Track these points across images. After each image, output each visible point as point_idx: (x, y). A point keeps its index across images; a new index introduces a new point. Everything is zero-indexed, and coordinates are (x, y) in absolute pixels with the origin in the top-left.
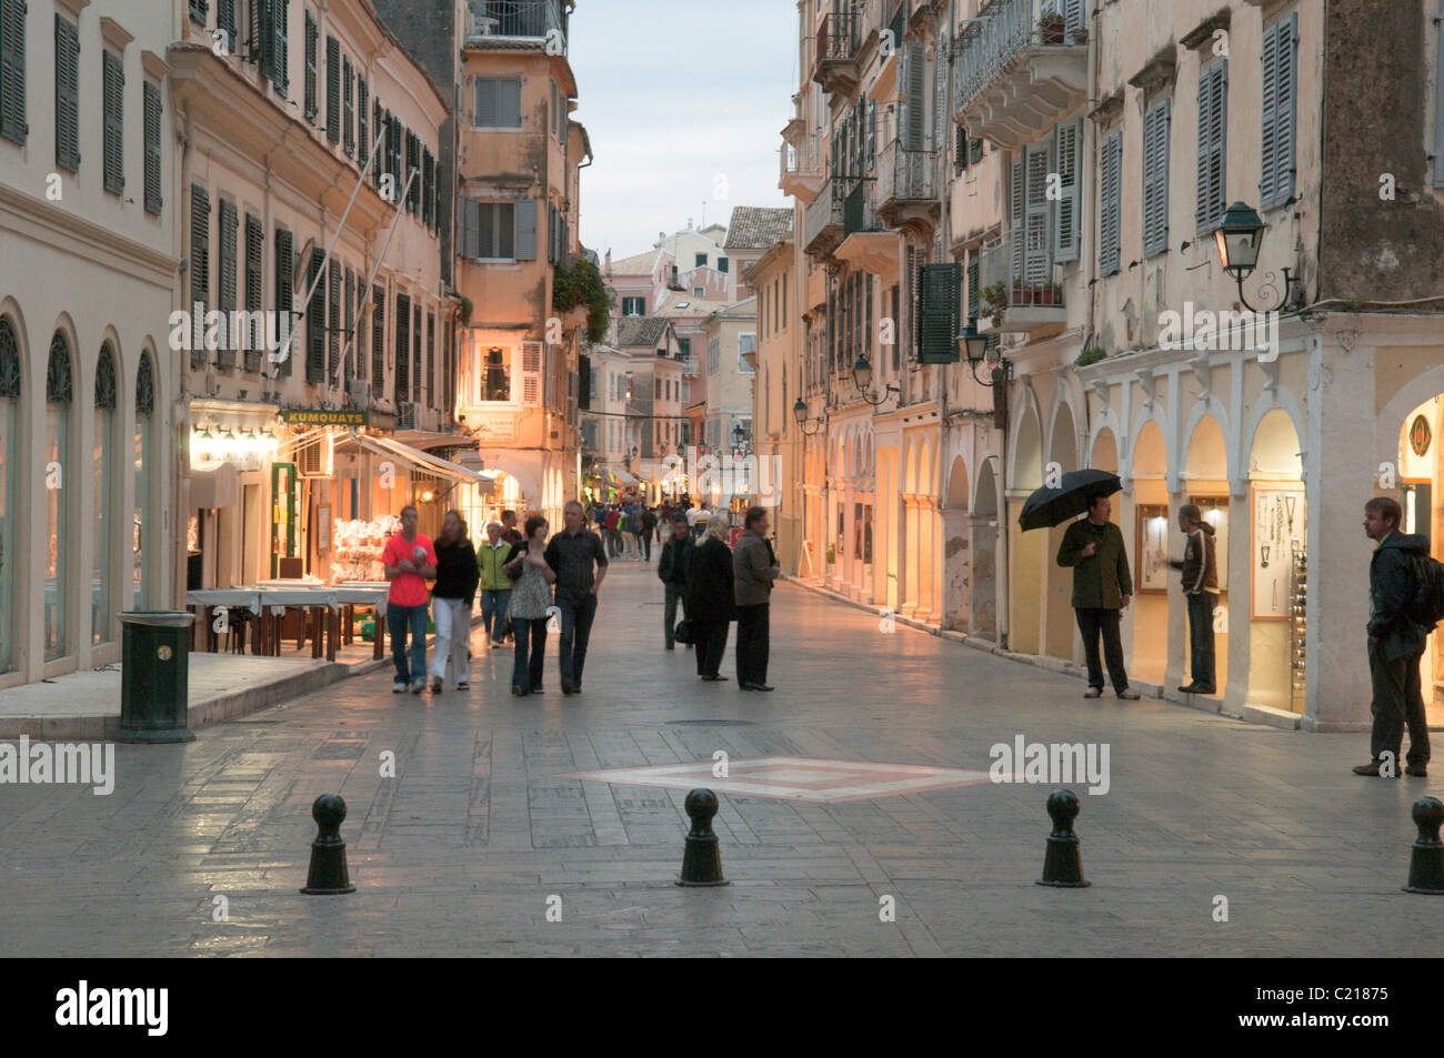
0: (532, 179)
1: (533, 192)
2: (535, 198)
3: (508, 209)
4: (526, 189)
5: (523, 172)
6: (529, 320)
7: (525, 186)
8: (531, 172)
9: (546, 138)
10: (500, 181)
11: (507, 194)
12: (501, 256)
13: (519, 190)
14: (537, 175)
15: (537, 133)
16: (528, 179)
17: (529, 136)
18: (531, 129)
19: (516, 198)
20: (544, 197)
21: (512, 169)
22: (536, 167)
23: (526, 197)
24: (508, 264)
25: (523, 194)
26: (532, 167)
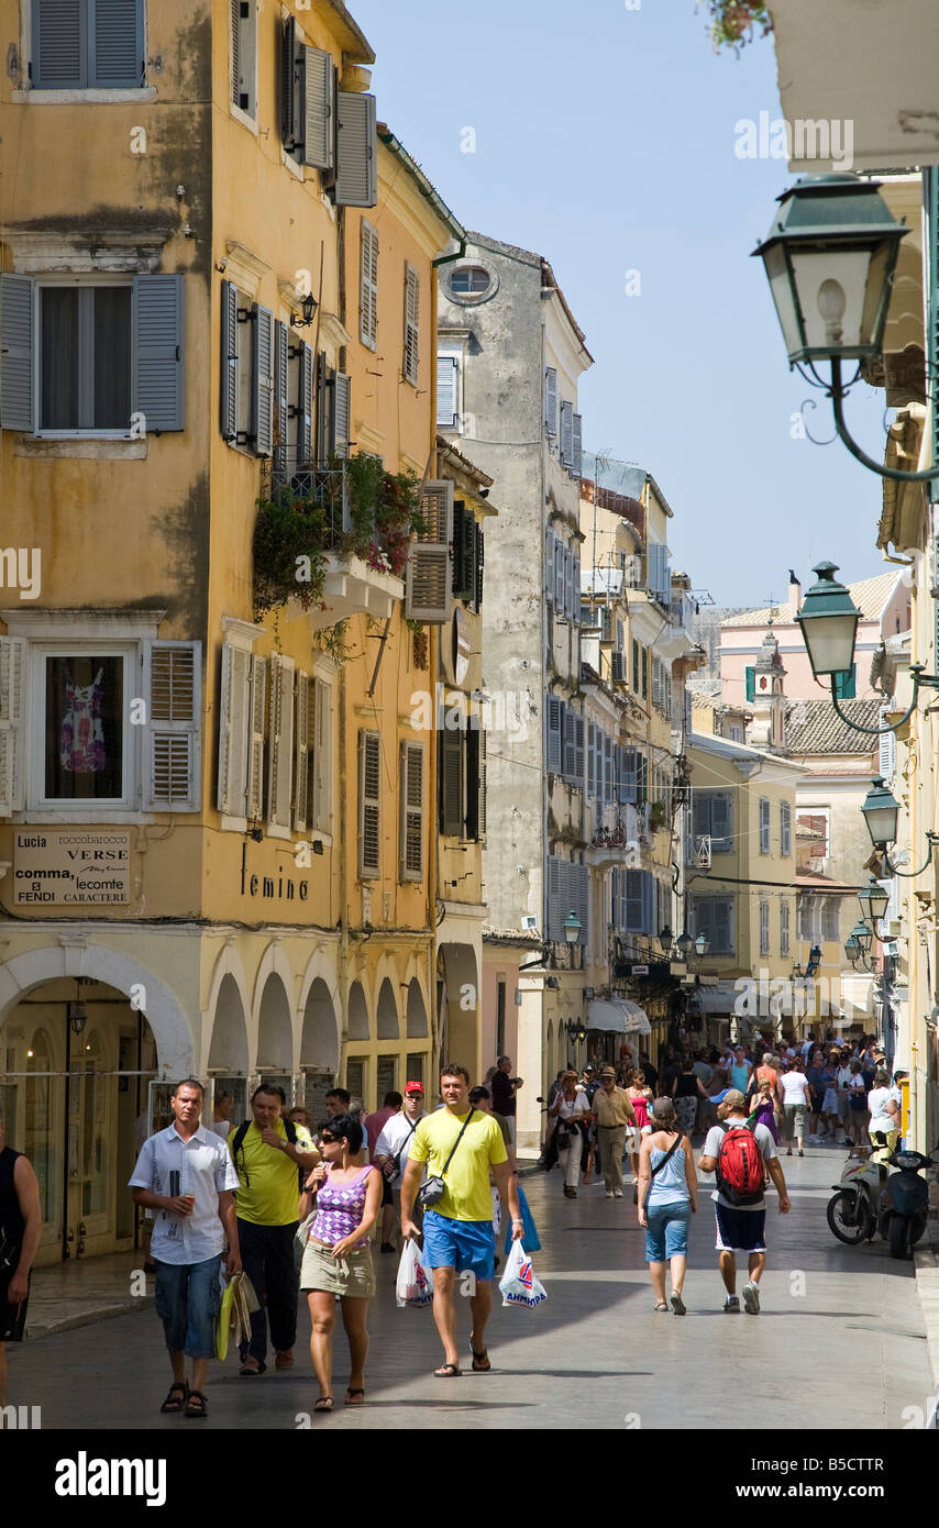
0: (175, 221)
1: (179, 252)
2: (181, 269)
3: (114, 301)
4: (160, 247)
5: (150, 204)
6: (168, 587)
7: (155, 239)
8: (170, 204)
9: (207, 116)
10: (94, 229)
11: (109, 261)
12: (98, 426)
13: (142, 252)
14: (184, 211)
15: (185, 101)
16: (162, 223)
17: (165, 109)
18: (169, 92)
19: (134, 271)
20: (203, 266)
21: (123, 194)
22: (181, 190)
23: (158, 268)
24: (114, 442)
25: (151, 262)
26: (171, 191)
